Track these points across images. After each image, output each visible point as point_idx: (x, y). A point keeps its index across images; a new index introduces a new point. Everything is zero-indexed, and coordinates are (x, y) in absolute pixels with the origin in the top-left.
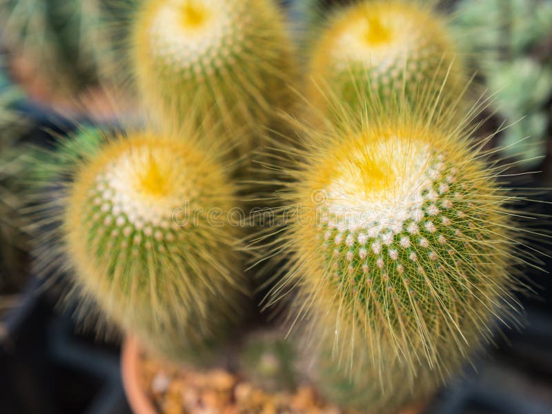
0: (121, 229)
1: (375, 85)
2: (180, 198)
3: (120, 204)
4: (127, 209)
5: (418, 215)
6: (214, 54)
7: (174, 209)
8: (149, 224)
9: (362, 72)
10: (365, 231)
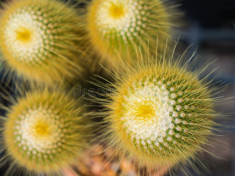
0: (36, 156)
1: (124, 38)
2: (57, 131)
3: (31, 145)
4: (35, 146)
5: (171, 126)
6: (42, 50)
7: (56, 138)
8: (48, 149)
9: (116, 33)
10: (149, 139)
